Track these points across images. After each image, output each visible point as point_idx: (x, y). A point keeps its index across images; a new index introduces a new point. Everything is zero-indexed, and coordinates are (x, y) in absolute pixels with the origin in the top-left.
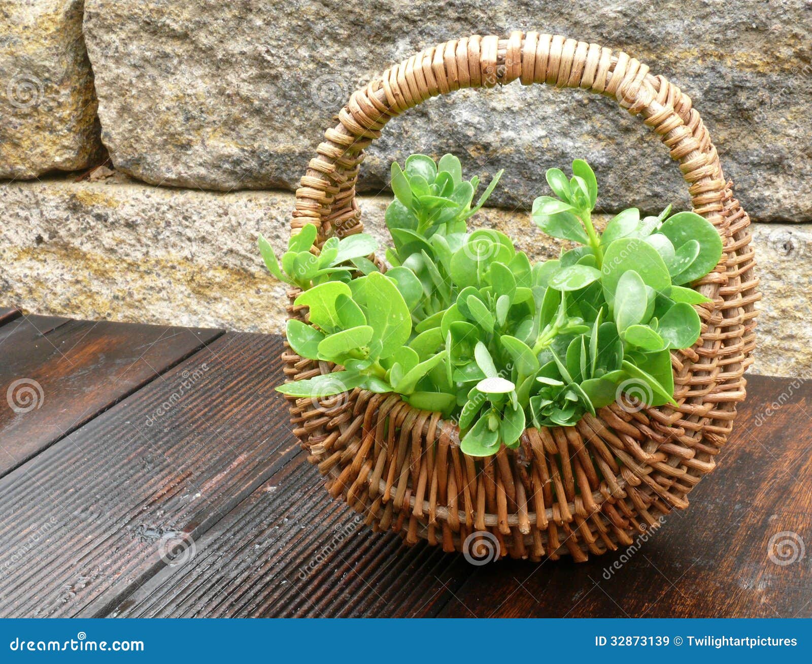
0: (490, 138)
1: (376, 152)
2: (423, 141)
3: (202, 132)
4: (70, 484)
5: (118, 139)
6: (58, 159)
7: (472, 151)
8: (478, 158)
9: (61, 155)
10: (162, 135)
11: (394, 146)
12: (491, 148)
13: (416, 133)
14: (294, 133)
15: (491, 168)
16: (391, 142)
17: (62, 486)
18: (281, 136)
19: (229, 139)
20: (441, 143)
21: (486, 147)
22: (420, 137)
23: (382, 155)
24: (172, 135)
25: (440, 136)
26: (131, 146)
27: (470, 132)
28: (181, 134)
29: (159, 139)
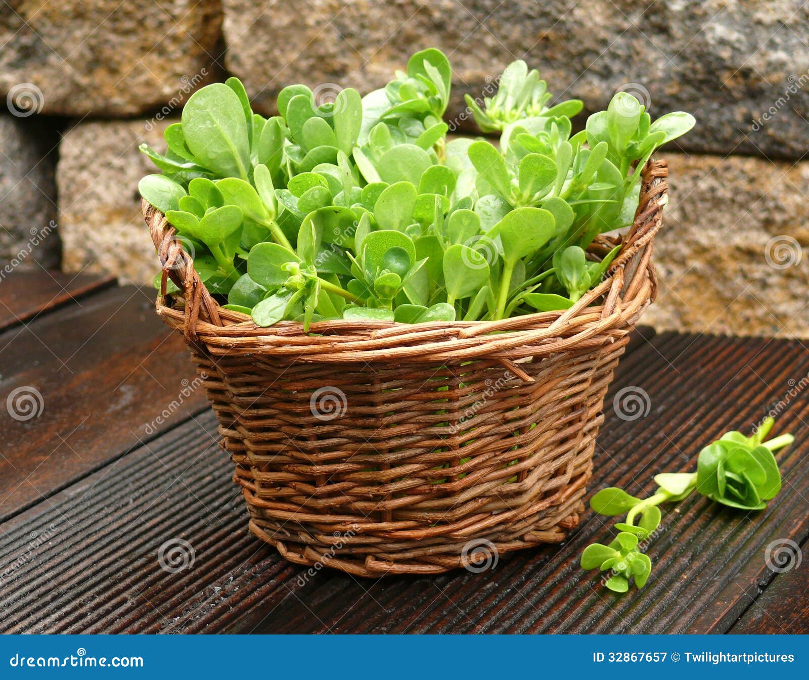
0: (752, 61)
1: (596, 81)
2: (661, 65)
3: (361, 54)
4: (205, 472)
5: (248, 64)
6: (167, 90)
7: (727, 80)
8: (734, 88)
9: (171, 86)
10: (308, 57)
11: (621, 72)
12: (752, 76)
13: (652, 56)
14: (484, 55)
15: (750, 103)
16: (616, 66)
17: (195, 473)
18: (467, 60)
19: (397, 63)
20: (685, 69)
21: (746, 73)
22: (656, 60)
23: (604, 85)
24: (321, 58)
25: (683, 57)
26: (265, 73)
27: (725, 54)
28: (333, 56)
29: (304, 64)
